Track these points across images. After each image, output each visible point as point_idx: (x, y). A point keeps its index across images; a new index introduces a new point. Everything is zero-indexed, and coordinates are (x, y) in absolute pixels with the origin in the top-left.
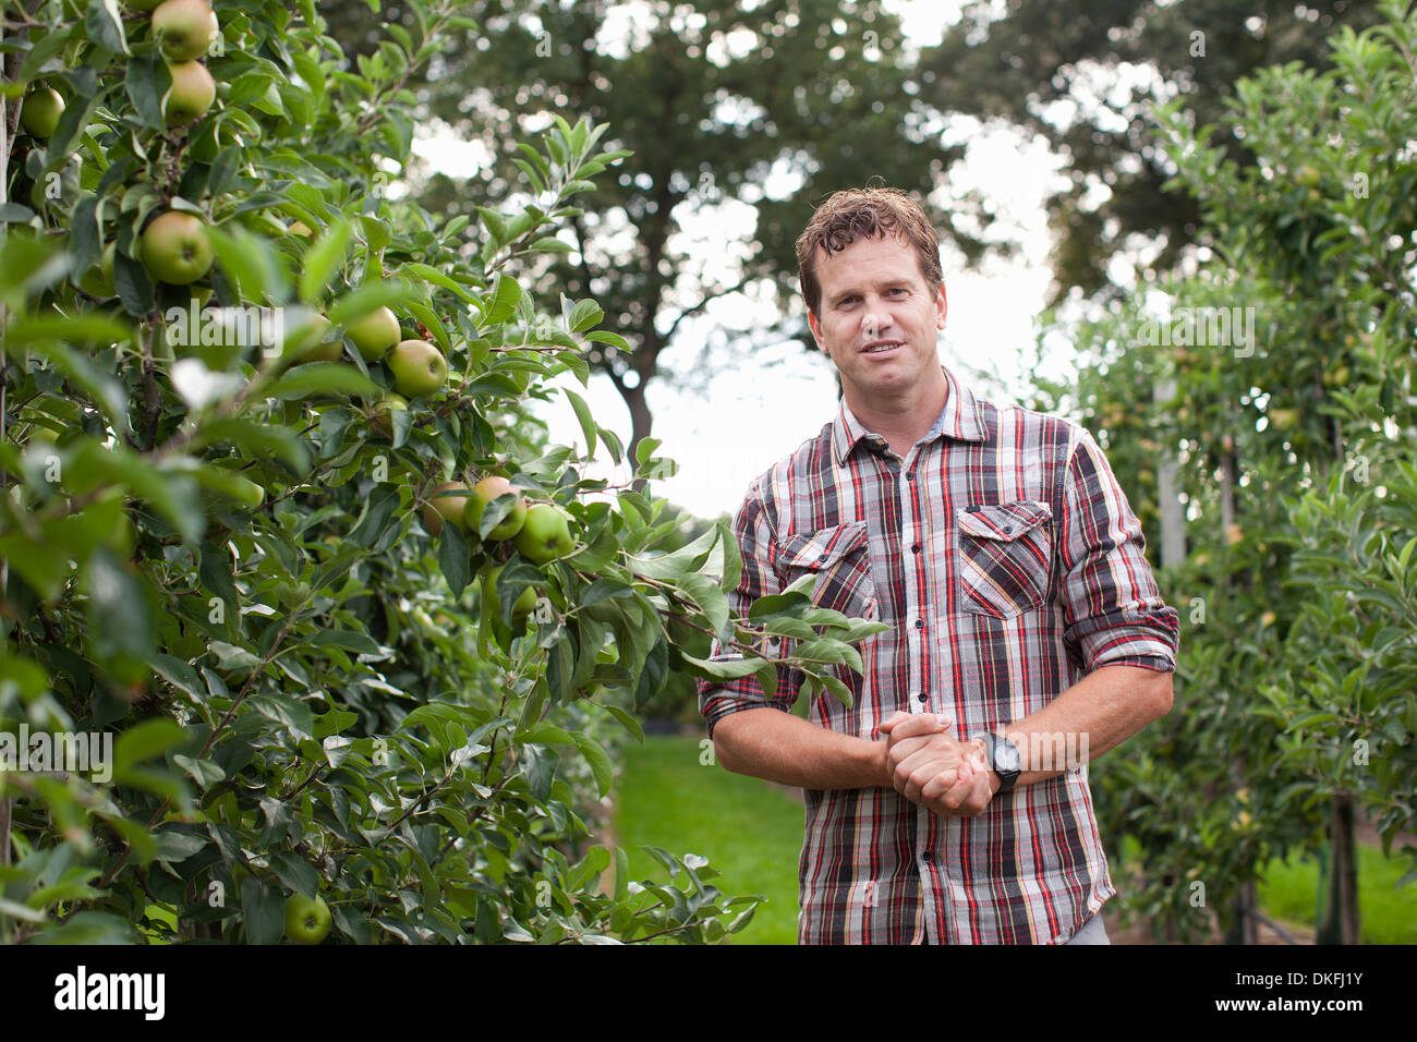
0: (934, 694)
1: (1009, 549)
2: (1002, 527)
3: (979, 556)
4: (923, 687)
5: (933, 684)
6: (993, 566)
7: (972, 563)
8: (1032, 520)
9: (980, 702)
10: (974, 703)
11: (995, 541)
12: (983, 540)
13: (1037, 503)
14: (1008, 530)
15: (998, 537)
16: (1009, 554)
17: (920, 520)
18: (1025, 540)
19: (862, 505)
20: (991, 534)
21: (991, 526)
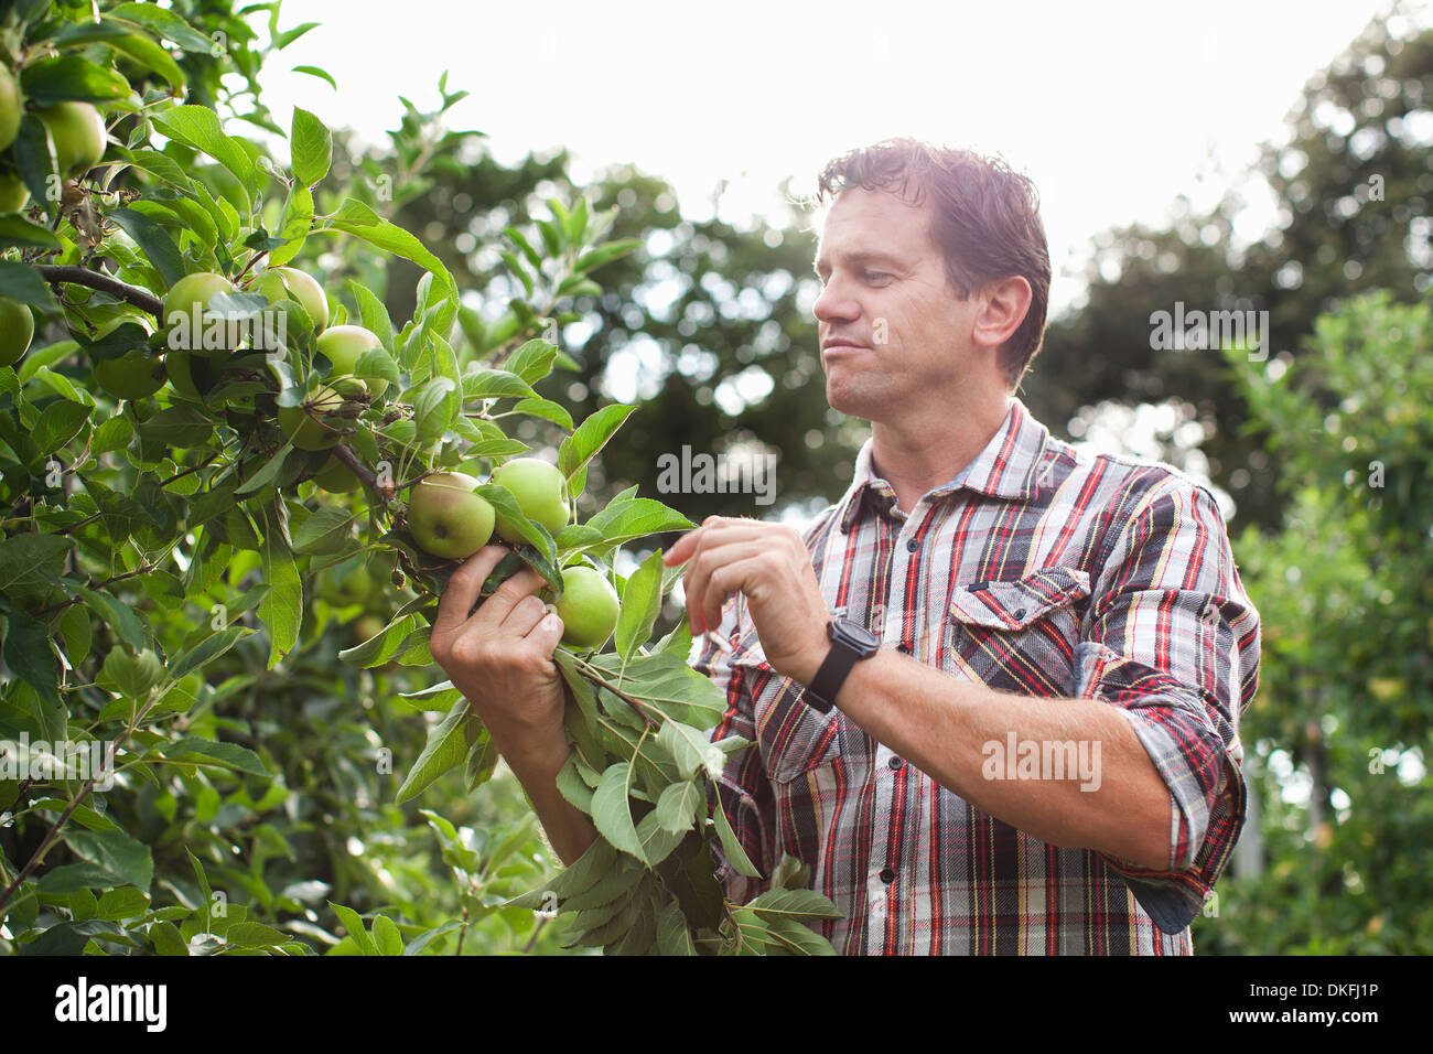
0: (905, 871)
1: (1020, 643)
2: (1013, 611)
3: (977, 657)
4: (889, 859)
5: (906, 854)
6: (995, 670)
7: (967, 668)
8: (1056, 596)
9: (965, 884)
10: (957, 884)
11: (998, 630)
12: (985, 632)
13: (1070, 571)
14: (1020, 615)
15: (1003, 626)
16: (1020, 651)
17: (915, 608)
18: (1043, 625)
19: (848, 585)
20: (993, 621)
21: (995, 607)
